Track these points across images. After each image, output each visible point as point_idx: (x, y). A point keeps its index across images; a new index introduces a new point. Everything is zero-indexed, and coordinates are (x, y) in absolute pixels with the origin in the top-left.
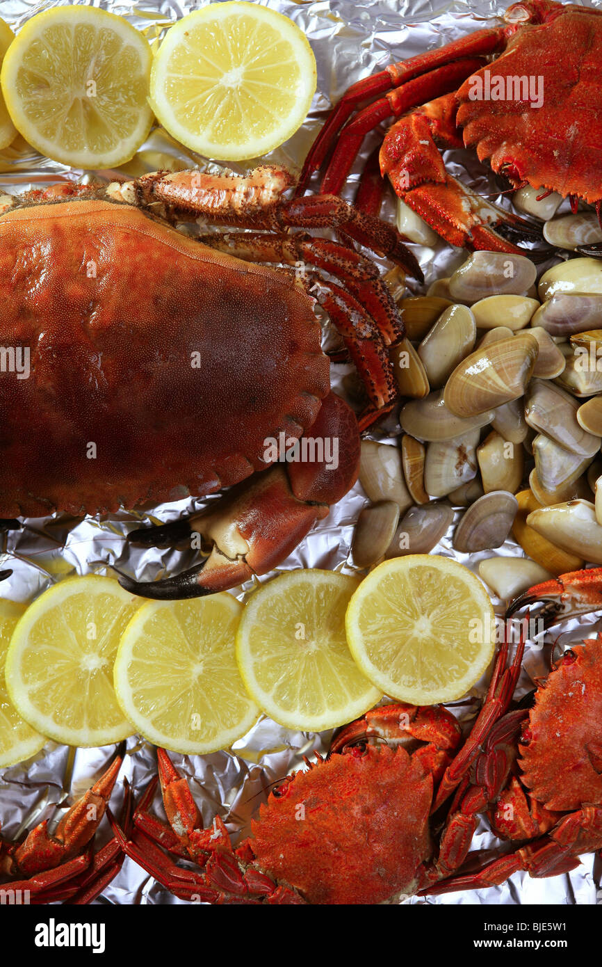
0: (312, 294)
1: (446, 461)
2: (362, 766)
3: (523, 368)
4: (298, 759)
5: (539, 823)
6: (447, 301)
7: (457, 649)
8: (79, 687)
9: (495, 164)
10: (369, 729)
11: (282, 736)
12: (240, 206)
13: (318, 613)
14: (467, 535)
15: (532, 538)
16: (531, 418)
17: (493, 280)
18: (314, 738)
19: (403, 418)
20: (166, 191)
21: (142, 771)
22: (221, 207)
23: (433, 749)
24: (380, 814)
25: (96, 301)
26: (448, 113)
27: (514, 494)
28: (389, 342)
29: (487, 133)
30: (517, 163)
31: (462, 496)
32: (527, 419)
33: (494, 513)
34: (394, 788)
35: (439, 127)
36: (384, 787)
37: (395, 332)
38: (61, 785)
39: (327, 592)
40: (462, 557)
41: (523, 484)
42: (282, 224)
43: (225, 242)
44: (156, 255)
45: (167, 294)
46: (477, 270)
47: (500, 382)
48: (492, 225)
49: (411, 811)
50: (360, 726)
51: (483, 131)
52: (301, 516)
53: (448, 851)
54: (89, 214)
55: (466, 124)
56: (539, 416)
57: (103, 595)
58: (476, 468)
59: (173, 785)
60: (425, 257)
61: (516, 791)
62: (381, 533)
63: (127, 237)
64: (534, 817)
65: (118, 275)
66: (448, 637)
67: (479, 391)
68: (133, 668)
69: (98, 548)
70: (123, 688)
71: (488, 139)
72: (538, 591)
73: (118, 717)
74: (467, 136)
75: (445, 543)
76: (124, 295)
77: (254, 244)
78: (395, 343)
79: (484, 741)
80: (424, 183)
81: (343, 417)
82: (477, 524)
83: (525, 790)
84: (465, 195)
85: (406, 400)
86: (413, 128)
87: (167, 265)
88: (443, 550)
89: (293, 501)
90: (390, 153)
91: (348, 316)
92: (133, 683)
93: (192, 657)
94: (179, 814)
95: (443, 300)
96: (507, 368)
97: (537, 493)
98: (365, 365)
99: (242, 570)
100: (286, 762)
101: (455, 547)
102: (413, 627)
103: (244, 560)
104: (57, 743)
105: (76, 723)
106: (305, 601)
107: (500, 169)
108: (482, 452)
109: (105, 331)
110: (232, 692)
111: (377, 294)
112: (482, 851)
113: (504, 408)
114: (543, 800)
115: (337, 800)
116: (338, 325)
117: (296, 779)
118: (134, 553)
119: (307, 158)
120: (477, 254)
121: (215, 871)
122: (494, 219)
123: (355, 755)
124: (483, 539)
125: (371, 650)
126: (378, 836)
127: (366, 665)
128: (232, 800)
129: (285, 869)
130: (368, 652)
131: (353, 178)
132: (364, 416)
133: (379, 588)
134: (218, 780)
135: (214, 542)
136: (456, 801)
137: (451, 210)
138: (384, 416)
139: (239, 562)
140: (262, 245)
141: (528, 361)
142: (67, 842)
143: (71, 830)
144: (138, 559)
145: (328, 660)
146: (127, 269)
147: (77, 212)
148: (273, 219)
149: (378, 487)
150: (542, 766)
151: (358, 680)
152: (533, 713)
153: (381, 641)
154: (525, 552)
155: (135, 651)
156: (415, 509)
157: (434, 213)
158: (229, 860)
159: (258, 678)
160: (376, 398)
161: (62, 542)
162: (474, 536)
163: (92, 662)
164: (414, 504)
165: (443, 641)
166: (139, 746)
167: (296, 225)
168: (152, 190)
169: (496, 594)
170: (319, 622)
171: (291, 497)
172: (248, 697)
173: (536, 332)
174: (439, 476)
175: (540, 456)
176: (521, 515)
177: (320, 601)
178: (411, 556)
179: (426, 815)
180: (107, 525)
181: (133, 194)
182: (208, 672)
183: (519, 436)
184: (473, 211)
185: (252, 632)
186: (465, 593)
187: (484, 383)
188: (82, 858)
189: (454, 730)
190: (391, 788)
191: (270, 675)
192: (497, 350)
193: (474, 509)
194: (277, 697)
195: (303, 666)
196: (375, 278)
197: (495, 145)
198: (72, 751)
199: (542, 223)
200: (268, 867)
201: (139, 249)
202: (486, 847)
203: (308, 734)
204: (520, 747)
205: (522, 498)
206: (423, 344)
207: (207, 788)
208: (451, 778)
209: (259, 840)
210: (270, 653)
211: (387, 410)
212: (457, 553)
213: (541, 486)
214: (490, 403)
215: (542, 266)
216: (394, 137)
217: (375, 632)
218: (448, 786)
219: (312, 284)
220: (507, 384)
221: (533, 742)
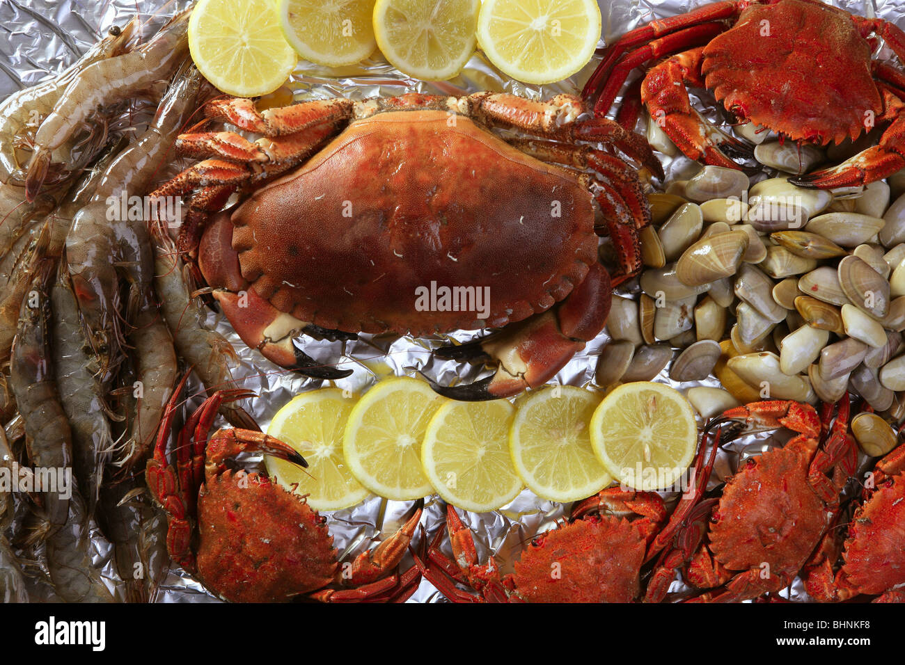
0: (590, 190)
1: (672, 315)
2: (596, 530)
3: (736, 255)
4: (547, 520)
5: (719, 578)
6: (683, 199)
7: (669, 451)
8: (394, 457)
9: (728, 104)
10: (601, 504)
11: (536, 503)
12: (548, 125)
13: (570, 417)
14: (681, 370)
15: (728, 375)
16: (739, 292)
17: (718, 188)
18: (558, 506)
19: (643, 282)
20: (492, 109)
21: (433, 520)
22: (533, 125)
23: (647, 521)
24: (608, 564)
25: (438, 186)
26: (695, 63)
27: (719, 342)
28: (639, 226)
29: (723, 81)
30: (744, 105)
31: (680, 341)
32: (736, 292)
33: (704, 355)
34: (618, 547)
35: (689, 74)
36: (611, 545)
37: (645, 220)
38: (375, 525)
39: (578, 403)
40: (675, 384)
41: (725, 335)
42: (574, 138)
43: (529, 147)
44: (484, 156)
45: (490, 185)
46: (708, 180)
47: (720, 264)
48: (718, 144)
49: (630, 563)
50: (595, 500)
51: (721, 79)
52: (567, 348)
53: (653, 592)
54: (436, 121)
55: (708, 73)
56: (745, 290)
57: (415, 393)
58: (693, 322)
59: (460, 532)
60: (666, 162)
61: (704, 554)
62: (620, 363)
63: (463, 141)
64: (717, 573)
65: (456, 169)
66: (664, 442)
67: (703, 269)
68: (436, 447)
69: (411, 357)
70: (428, 461)
71: (723, 86)
72: (731, 414)
73: (423, 479)
74: (709, 81)
75: (664, 373)
76: (459, 184)
77: (552, 151)
78: (643, 227)
79: (685, 519)
80: (673, 112)
81: (603, 280)
82: (690, 361)
83: (711, 554)
84: (702, 123)
85: (647, 268)
86: (670, 72)
87: (491, 164)
88: (662, 378)
89: (560, 337)
90: (650, 88)
91: (614, 207)
92: (436, 458)
93: (478, 444)
94: (463, 553)
95: (679, 198)
96: (726, 254)
97: (736, 344)
98: (621, 242)
99: (521, 384)
100: (538, 521)
101: (671, 377)
102: (639, 434)
103: (523, 377)
104: (374, 494)
105: (391, 483)
106: (561, 408)
107: (730, 108)
108: (698, 311)
109: (443, 210)
110: (505, 470)
111: (635, 192)
112: (673, 593)
113: (718, 282)
114: (723, 562)
115: (579, 552)
116: (605, 212)
117: (550, 535)
118: (437, 363)
119: (587, 85)
120: (708, 168)
121: (490, 594)
122: (720, 141)
123: (592, 522)
124: (693, 373)
125: (609, 448)
126: (605, 580)
127: (605, 459)
128: (497, 545)
129: (537, 597)
130: (607, 450)
131: (618, 99)
132: (615, 277)
133: (617, 404)
134: (488, 531)
135: (499, 361)
136: (661, 559)
137: (692, 134)
138: (630, 279)
139: (519, 378)
140: (558, 152)
141: (741, 249)
142: (382, 566)
143: (386, 558)
144: (439, 368)
145: (576, 453)
146: (462, 165)
147: (427, 119)
148: (568, 135)
149: (619, 329)
150: (725, 539)
151: (596, 467)
152: (722, 502)
153: (616, 443)
154: (721, 384)
155: (438, 436)
156: (645, 348)
157: (680, 135)
158: (500, 588)
159: (524, 462)
160: (626, 267)
161: (386, 351)
162: (686, 371)
163: (405, 441)
164: (646, 344)
165: (659, 445)
166: (432, 502)
167: (584, 140)
168: (480, 105)
169: (699, 414)
170: (569, 425)
171: (559, 334)
172: (515, 473)
173: (746, 228)
174: (665, 326)
175: (742, 319)
176: (723, 358)
177: (571, 409)
178: (641, 382)
179: (639, 567)
180: (419, 341)
181: (466, 107)
182: (488, 454)
183: (726, 302)
184: (707, 135)
185: (522, 428)
186: (678, 411)
187: (707, 264)
188: (393, 578)
189: (662, 508)
190: (617, 546)
191: (533, 460)
192: (719, 240)
193: (689, 351)
194: (537, 476)
195: (556, 456)
196: (635, 181)
197: (729, 91)
198: (384, 502)
199: (754, 146)
200: (525, 595)
201: (472, 150)
202: (676, 591)
203: (554, 503)
204: (711, 524)
205: (724, 346)
206: (663, 228)
207: (480, 535)
208: (660, 543)
209: (520, 576)
210: (533, 444)
211: (633, 276)
212: (671, 381)
213: (740, 339)
214: (709, 277)
215: (753, 178)
216: (654, 76)
217: (613, 436)
218: (657, 547)
219: (591, 183)
220: (725, 266)
221: (720, 521)
